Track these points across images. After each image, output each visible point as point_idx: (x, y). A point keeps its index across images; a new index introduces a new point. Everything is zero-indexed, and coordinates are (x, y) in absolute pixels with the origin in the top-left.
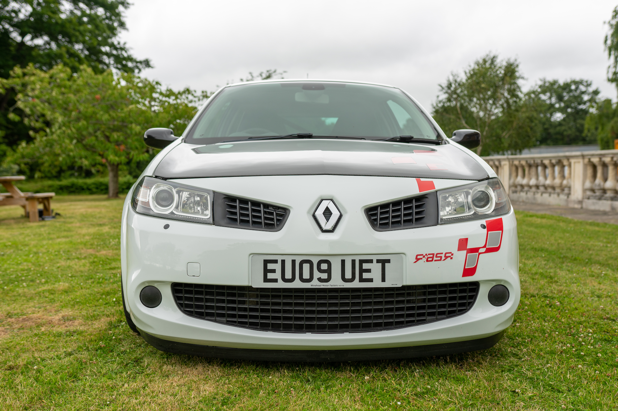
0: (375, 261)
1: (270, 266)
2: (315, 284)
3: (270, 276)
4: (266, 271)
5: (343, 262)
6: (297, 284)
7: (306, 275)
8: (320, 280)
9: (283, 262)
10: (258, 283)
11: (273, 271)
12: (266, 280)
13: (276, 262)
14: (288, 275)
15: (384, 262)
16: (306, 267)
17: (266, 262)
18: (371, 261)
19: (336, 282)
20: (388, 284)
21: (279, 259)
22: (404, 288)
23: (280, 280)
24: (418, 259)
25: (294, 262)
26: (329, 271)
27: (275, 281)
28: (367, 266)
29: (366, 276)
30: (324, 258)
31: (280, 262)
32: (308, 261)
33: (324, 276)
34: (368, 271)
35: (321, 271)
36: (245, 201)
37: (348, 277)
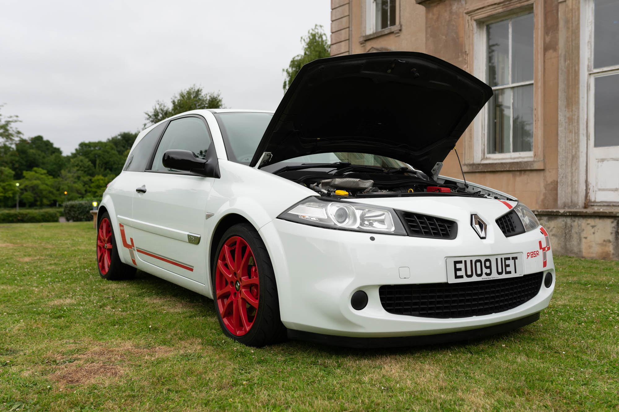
0: (511, 259)
1: (458, 266)
2: (484, 278)
3: (459, 273)
4: (456, 270)
5: (497, 259)
6: (475, 279)
7: (479, 272)
8: (487, 274)
9: (465, 261)
10: (452, 280)
11: (460, 269)
12: (457, 277)
13: (460, 262)
14: (469, 273)
15: (515, 259)
16: (478, 264)
17: (456, 263)
18: (509, 259)
19: (495, 276)
20: (519, 274)
21: (463, 259)
22: (525, 276)
23: (465, 276)
24: (528, 256)
25: (471, 261)
26: (490, 267)
27: (461, 277)
28: (508, 262)
29: (508, 269)
30: (487, 258)
31: (463, 262)
32: (480, 261)
33: (488, 271)
34: (509, 266)
35: (487, 267)
36: (420, 216)
37: (500, 271)
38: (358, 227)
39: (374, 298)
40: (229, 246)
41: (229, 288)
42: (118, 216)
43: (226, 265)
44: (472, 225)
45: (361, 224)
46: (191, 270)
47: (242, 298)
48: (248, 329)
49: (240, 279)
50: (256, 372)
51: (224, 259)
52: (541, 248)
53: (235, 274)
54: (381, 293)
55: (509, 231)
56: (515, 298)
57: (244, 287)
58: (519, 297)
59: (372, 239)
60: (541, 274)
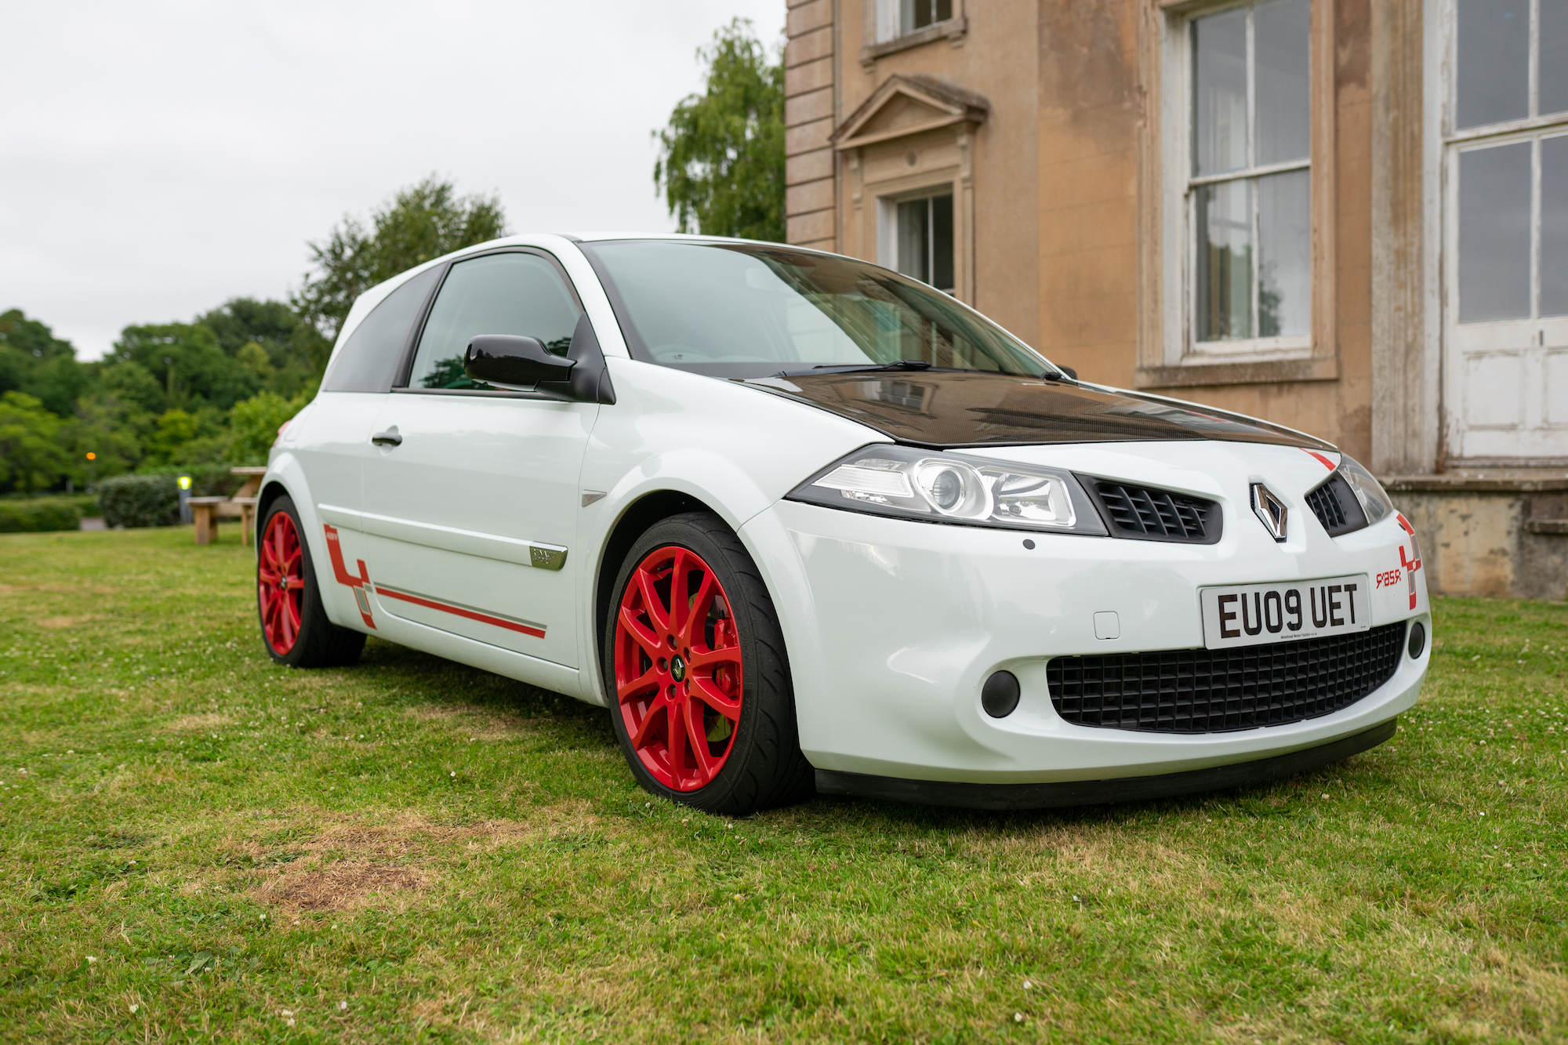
0: (1343, 588)
1: (1229, 607)
2: (1285, 635)
3: (1230, 625)
4: (1225, 617)
5: (1312, 590)
6: (1265, 638)
7: (1274, 622)
8: (1292, 627)
9: (1244, 596)
10: (1216, 642)
11: (1233, 616)
12: (1225, 634)
13: (1233, 598)
14: (1253, 624)
15: (1351, 588)
16: (1273, 602)
17: (1223, 600)
18: (1338, 589)
19: (1309, 631)
20: (1361, 626)
21: (1238, 591)
22: (1374, 630)
23: (1243, 632)
24: (1379, 582)
25: (1257, 595)
26: (1297, 610)
27: (1236, 633)
28: (1336, 597)
29: (1337, 614)
30: (1292, 587)
31: (1239, 598)
32: (1275, 595)
33: (1294, 618)
34: (1338, 606)
35: (1291, 610)
36: (1134, 489)
37: (1320, 618)
38: (990, 518)
39: (1035, 687)
40: (652, 572)
41: (655, 674)
42: (321, 506)
43: (644, 620)
44: (1253, 508)
45: (997, 510)
46: (540, 634)
47: (693, 698)
48: (711, 773)
49: (687, 651)
50: (757, 873)
51: (637, 602)
52: (1404, 563)
53: (670, 639)
54: (1051, 676)
55: (1333, 523)
56: (1349, 684)
57: (698, 670)
58: (1357, 682)
59: (1029, 545)
60: (1402, 625)
